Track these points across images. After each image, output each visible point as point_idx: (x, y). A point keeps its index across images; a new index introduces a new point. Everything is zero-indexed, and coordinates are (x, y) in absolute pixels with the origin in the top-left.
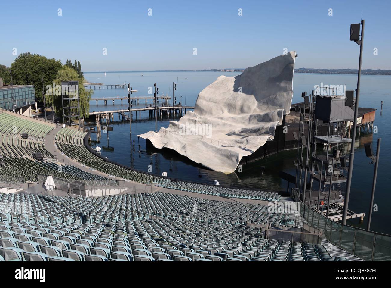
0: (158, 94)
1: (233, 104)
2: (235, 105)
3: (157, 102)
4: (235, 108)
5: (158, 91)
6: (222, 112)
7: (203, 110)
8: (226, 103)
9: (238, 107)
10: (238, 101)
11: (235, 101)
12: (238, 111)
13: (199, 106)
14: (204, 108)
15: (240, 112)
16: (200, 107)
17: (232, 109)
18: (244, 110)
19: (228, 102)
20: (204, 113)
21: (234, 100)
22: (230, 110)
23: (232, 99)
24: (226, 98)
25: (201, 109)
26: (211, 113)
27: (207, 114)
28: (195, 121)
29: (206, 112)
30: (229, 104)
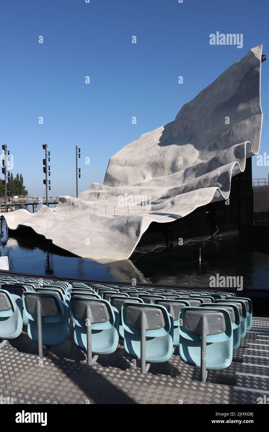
0: (49, 161)
1: (160, 162)
2: (163, 163)
3: (48, 173)
4: (163, 168)
5: (49, 157)
6: (142, 178)
7: (115, 179)
8: (149, 163)
9: (168, 165)
10: (167, 156)
11: (162, 157)
12: (167, 171)
13: (110, 175)
14: (117, 177)
15: (170, 172)
16: (112, 176)
17: (159, 171)
18: (177, 167)
19: (152, 161)
20: (116, 184)
21: (161, 155)
22: (154, 172)
23: (159, 156)
24: (150, 156)
25: (112, 179)
26: (126, 183)
27: (120, 185)
28: (99, 194)
29: (119, 182)
30: (153, 164)
